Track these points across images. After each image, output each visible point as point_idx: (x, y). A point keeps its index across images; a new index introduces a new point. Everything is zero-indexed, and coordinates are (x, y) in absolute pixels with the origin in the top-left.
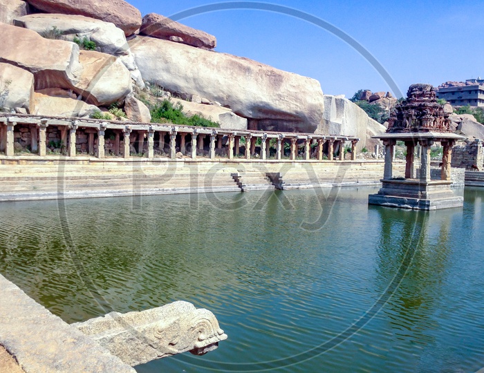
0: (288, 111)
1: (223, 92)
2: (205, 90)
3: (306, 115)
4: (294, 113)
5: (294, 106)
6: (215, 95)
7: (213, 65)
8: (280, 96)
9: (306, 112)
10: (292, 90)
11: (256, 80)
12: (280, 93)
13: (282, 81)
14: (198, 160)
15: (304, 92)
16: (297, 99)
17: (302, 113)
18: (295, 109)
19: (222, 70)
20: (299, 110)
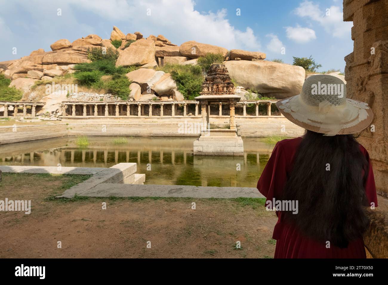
0: (278, 87)
1: (245, 81)
2: (238, 81)
3: (290, 88)
4: (282, 88)
5: (281, 84)
6: (242, 83)
7: (242, 68)
8: (272, 79)
9: (289, 87)
10: (280, 74)
11: (262, 72)
12: (273, 77)
13: (275, 70)
14: (198, 117)
15: (288, 75)
16: (283, 80)
17: (286, 87)
18: (282, 85)
19: (246, 70)
20: (284, 86)
